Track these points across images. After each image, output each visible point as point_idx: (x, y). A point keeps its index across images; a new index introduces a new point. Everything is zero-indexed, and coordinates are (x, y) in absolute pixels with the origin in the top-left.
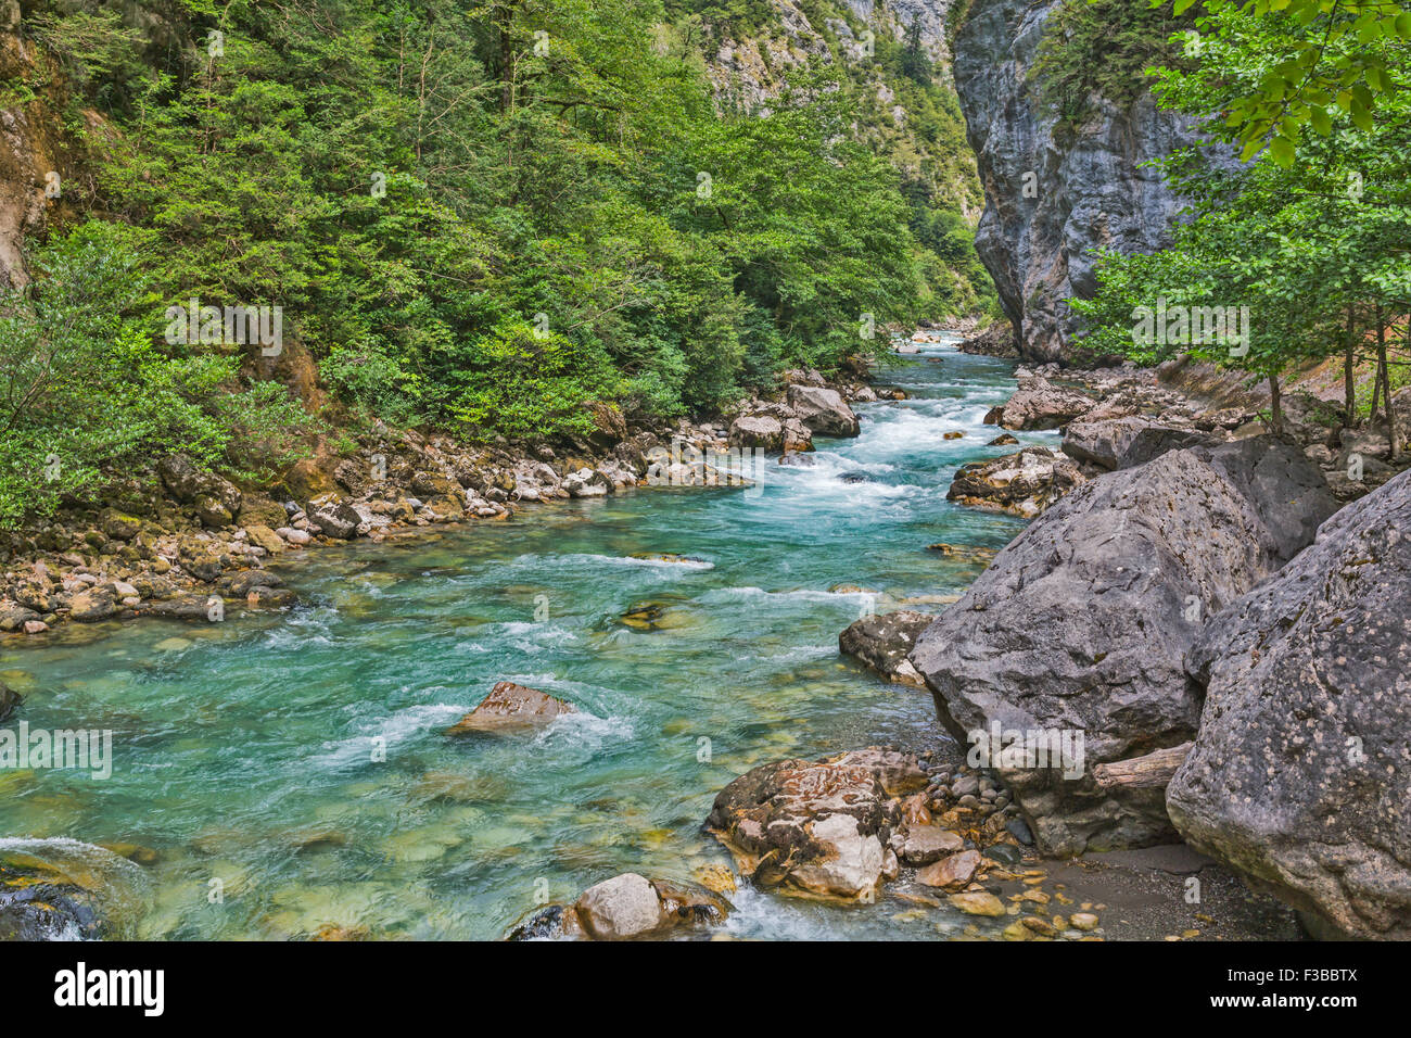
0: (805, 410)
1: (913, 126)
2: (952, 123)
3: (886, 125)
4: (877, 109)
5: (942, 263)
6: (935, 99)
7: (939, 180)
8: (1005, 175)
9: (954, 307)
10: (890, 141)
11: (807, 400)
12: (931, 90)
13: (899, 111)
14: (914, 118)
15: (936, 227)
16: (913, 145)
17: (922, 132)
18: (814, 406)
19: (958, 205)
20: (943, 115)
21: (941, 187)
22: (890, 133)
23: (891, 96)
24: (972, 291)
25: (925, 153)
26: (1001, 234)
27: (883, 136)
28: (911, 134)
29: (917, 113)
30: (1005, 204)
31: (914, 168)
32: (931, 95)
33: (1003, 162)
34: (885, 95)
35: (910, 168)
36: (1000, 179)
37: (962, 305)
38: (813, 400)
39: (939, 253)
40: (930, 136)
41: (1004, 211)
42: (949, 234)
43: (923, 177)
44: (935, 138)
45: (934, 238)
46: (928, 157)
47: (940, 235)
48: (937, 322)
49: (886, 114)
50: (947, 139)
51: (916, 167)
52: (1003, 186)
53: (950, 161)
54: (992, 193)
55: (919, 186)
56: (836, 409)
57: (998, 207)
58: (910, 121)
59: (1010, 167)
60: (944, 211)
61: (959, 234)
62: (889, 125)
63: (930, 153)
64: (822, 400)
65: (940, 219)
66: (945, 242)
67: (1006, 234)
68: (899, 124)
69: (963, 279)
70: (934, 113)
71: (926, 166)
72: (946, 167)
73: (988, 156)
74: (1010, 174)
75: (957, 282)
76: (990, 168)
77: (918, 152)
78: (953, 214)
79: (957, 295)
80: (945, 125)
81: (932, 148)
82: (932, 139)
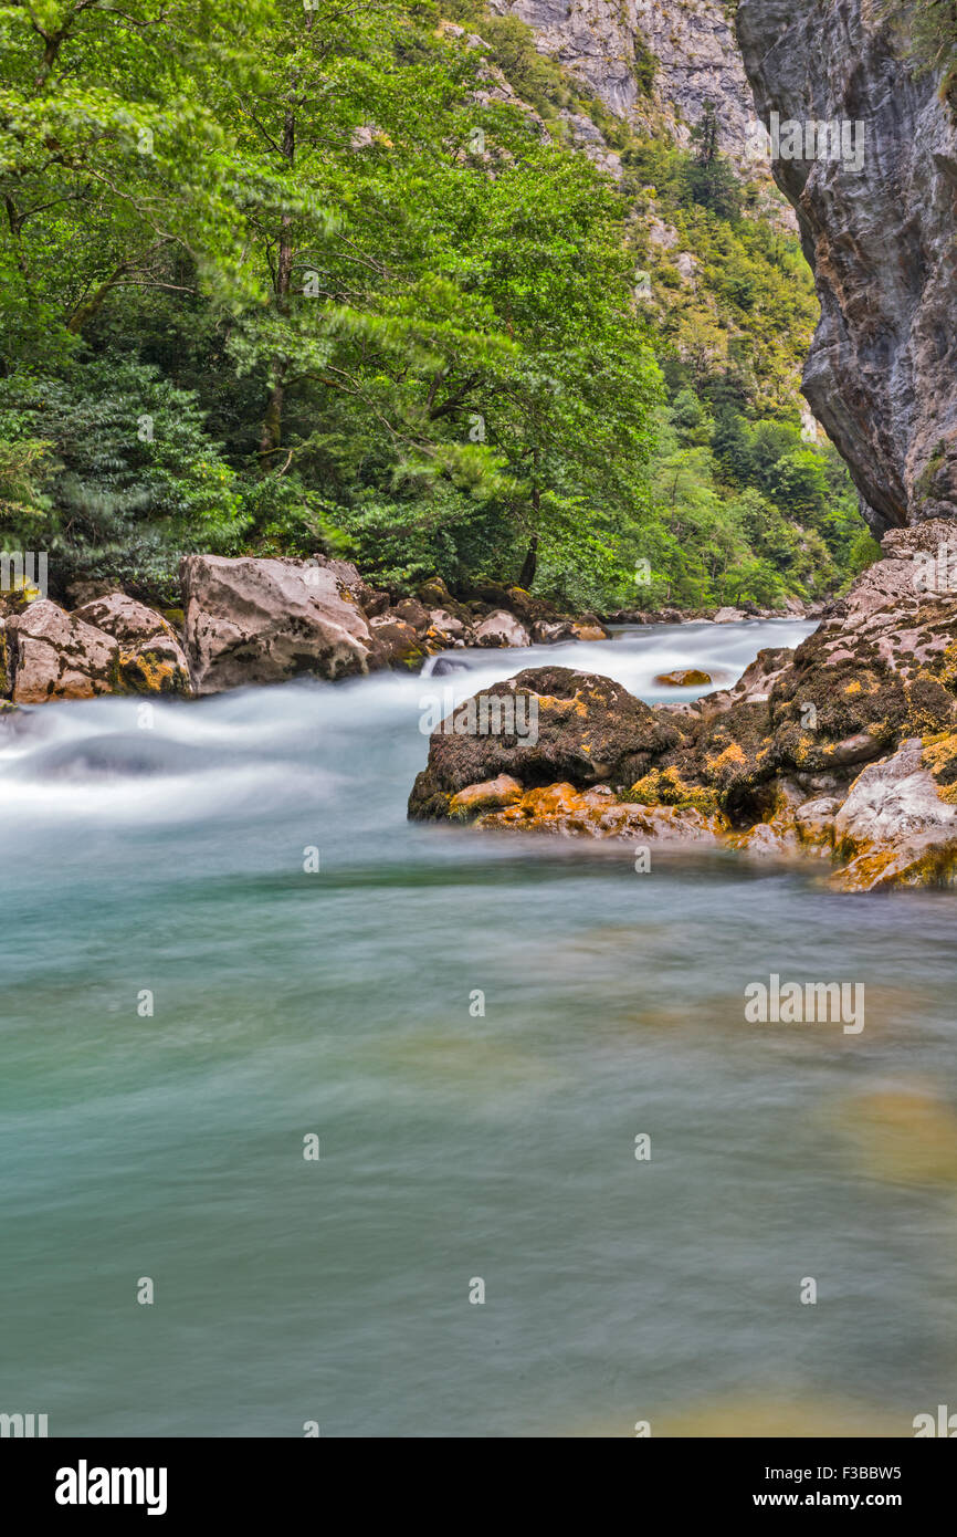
0: (220, 625)
1: (713, 285)
2: (778, 277)
3: (667, 285)
4: (651, 259)
5: (774, 509)
6: (748, 239)
7: (762, 372)
8: (853, 233)
9: (798, 584)
10: (674, 311)
11: (227, 593)
12: (740, 227)
13: (687, 261)
14: (712, 271)
15: (759, 448)
16: (716, 317)
17: (729, 293)
18: (247, 609)
19: (795, 411)
20: (761, 265)
21: (766, 384)
22: (674, 298)
23: (673, 237)
24: (828, 556)
25: (734, 328)
26: (852, 361)
27: (663, 303)
28: (710, 296)
29: (718, 263)
30: (857, 296)
31: (717, 356)
32: (740, 234)
33: (847, 207)
34: (661, 237)
35: (709, 353)
36: (844, 245)
37: (813, 579)
38: (240, 589)
39: (765, 492)
40: (742, 300)
41: (855, 312)
42: (782, 461)
43: (734, 366)
44: (750, 303)
45: (757, 467)
46: (741, 334)
47: (767, 463)
48: (770, 607)
49: (666, 266)
50: (772, 303)
51: (721, 351)
52: (850, 260)
53: (778, 340)
54: (831, 276)
55: (728, 383)
56: (309, 613)
57: (843, 305)
58: (706, 276)
59: (862, 214)
60: (773, 421)
61: (800, 459)
62: (672, 285)
63: (743, 327)
64: (271, 591)
65: (765, 436)
66: (777, 475)
67: (864, 360)
68: (688, 283)
69: (811, 534)
70: (746, 262)
71: (738, 350)
72: (772, 349)
73: (817, 200)
74: (864, 229)
75: (800, 540)
76: (822, 225)
77: (722, 326)
78: (788, 426)
79: (803, 562)
80: (766, 281)
81: (746, 320)
82: (746, 305)
